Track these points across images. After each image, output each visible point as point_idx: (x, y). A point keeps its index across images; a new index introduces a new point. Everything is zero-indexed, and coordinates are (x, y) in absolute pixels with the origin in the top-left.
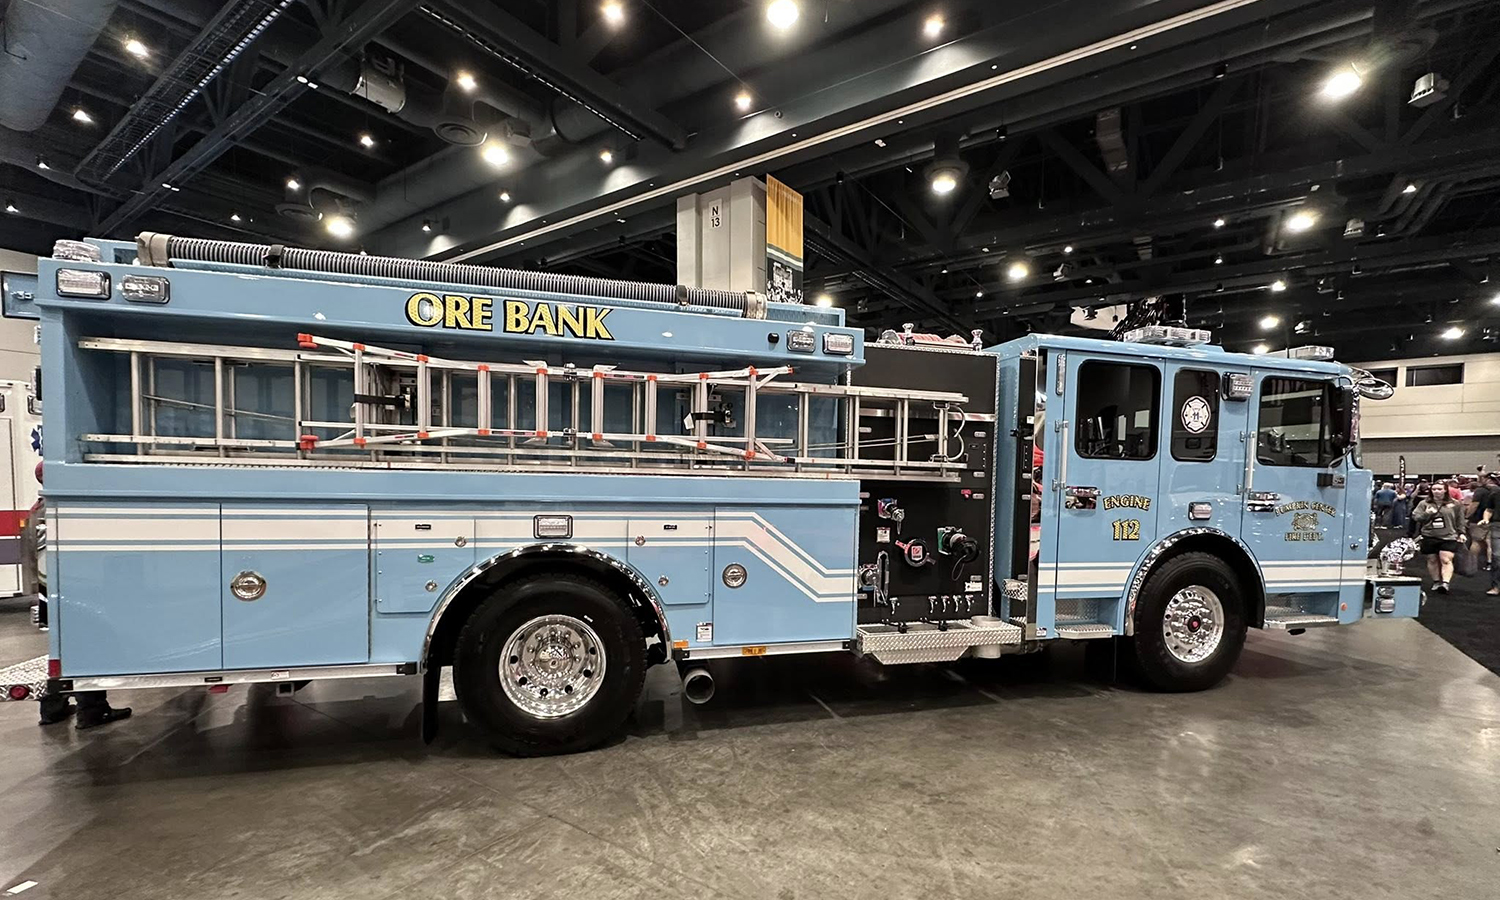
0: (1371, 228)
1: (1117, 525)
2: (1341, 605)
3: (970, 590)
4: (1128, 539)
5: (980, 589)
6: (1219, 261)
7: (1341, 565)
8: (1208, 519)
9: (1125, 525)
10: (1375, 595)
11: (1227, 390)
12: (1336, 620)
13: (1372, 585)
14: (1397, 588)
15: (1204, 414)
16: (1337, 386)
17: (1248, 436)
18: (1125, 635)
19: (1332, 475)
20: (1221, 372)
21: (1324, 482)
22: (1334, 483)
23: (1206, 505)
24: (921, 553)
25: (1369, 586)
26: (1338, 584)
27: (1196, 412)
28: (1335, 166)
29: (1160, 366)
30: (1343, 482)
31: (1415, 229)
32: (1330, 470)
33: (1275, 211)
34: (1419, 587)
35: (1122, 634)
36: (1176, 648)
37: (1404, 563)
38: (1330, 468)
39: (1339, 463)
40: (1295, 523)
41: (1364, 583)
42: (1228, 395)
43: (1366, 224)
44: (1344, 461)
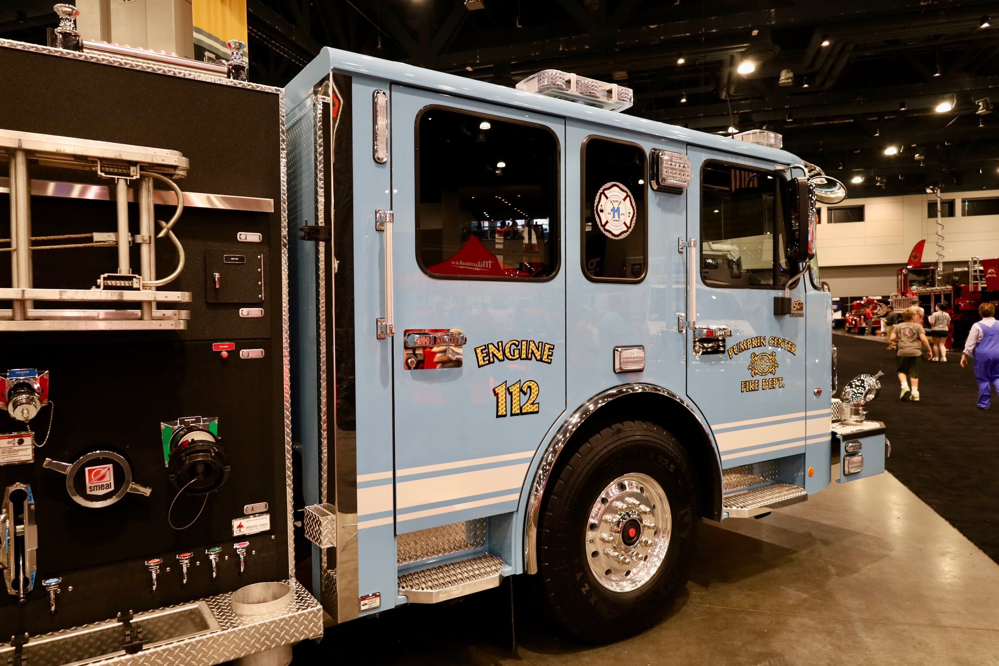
0: (798, 80)
1: (501, 391)
2: (808, 470)
3: (245, 531)
4: (521, 413)
5: (268, 528)
6: (684, 100)
7: (806, 418)
8: (641, 371)
9: (515, 390)
10: (843, 453)
11: (656, 175)
12: (803, 493)
13: (839, 440)
14: (862, 441)
15: (627, 209)
16: (789, 178)
17: (688, 246)
18: (525, 573)
19: (789, 300)
20: (647, 147)
21: (782, 308)
22: (793, 311)
23: (636, 350)
24: (110, 479)
25: (835, 441)
26: (802, 443)
27: (616, 205)
28: (770, 13)
29: (557, 128)
30: (801, 309)
31: (829, 84)
32: (787, 293)
33: (725, 56)
34: (883, 437)
35: (520, 571)
36: (608, 572)
37: (867, 406)
38: (787, 290)
39: (795, 283)
40: (752, 368)
41: (829, 438)
42: (658, 183)
43: (794, 75)
44: (802, 279)
